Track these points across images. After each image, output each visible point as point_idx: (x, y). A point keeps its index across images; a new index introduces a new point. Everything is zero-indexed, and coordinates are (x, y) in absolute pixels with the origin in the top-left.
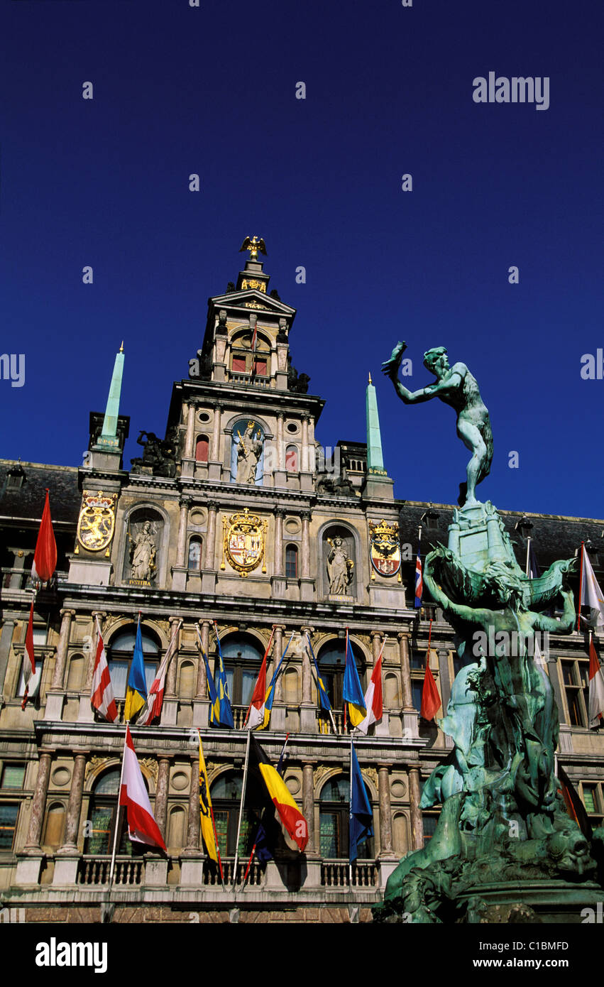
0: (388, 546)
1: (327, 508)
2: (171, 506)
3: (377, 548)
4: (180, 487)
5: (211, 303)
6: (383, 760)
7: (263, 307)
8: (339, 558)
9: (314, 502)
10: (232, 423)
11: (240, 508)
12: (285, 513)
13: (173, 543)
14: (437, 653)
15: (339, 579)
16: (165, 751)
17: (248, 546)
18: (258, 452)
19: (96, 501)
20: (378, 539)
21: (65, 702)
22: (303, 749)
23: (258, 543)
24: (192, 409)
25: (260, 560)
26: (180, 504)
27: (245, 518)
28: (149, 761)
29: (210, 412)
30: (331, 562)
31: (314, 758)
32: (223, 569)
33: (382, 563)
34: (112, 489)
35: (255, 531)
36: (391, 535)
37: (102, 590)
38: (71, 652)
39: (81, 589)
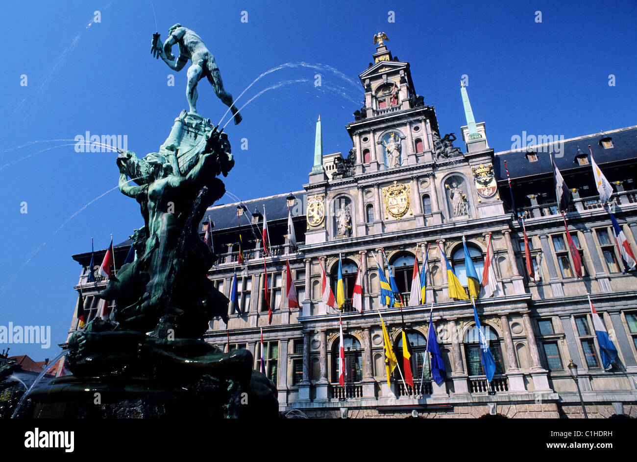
0: (486, 180)
1: (445, 168)
2: (353, 192)
3: (479, 182)
4: (356, 181)
5: (360, 78)
6: (502, 312)
7: (389, 68)
8: (456, 195)
9: (434, 166)
10: (381, 137)
11: (391, 182)
12: (418, 178)
13: (357, 212)
14: (539, 237)
15: (458, 207)
16: (366, 325)
17: (397, 203)
18: (399, 149)
19: (314, 200)
20: (480, 176)
21: (312, 308)
22: (447, 313)
23: (405, 199)
24: (358, 137)
25: (407, 208)
26: (358, 189)
27: (395, 187)
28: (359, 331)
29: (368, 136)
30: (452, 199)
31: (455, 317)
32: (387, 219)
33: (484, 190)
34: (321, 192)
35: (402, 192)
36: (488, 172)
37: (321, 245)
38: (312, 280)
39: (311, 247)
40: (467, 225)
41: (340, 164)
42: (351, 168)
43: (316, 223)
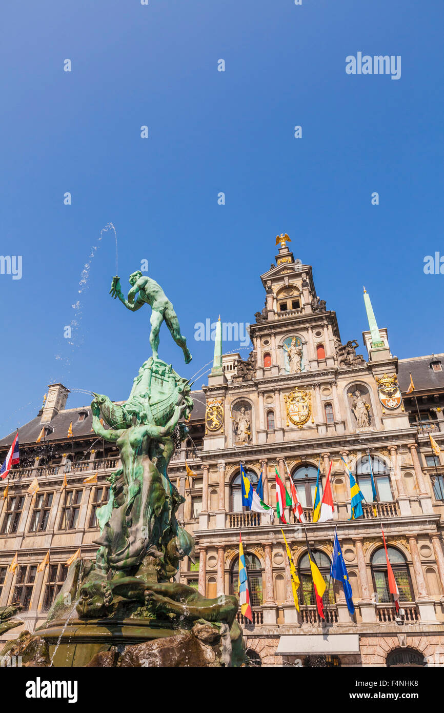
0: (390, 390)
1: (347, 376)
2: (253, 397)
3: (383, 392)
4: (256, 385)
5: (262, 279)
6: (410, 532)
7: (291, 271)
8: (360, 405)
9: (337, 373)
10: (282, 341)
11: (292, 388)
12: (320, 385)
13: (257, 417)
15: (362, 417)
16: (266, 541)
17: (298, 410)
18: (300, 354)
19: (213, 403)
20: (384, 386)
21: (209, 520)
22: (353, 532)
23: (307, 406)
24: (259, 340)
25: (308, 416)
26: (258, 393)
27: (296, 394)
28: (259, 549)
29: (269, 339)
30: (355, 408)
31: (361, 536)
32: (288, 426)
33: (388, 401)
34: (221, 395)
35: (304, 399)
36: (392, 382)
37: (220, 452)
38: (210, 490)
39: (209, 453)
40: (371, 437)
41: (240, 367)
42: (251, 371)
43: (215, 427)
